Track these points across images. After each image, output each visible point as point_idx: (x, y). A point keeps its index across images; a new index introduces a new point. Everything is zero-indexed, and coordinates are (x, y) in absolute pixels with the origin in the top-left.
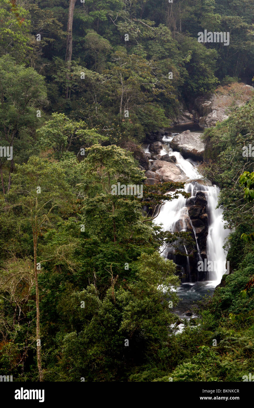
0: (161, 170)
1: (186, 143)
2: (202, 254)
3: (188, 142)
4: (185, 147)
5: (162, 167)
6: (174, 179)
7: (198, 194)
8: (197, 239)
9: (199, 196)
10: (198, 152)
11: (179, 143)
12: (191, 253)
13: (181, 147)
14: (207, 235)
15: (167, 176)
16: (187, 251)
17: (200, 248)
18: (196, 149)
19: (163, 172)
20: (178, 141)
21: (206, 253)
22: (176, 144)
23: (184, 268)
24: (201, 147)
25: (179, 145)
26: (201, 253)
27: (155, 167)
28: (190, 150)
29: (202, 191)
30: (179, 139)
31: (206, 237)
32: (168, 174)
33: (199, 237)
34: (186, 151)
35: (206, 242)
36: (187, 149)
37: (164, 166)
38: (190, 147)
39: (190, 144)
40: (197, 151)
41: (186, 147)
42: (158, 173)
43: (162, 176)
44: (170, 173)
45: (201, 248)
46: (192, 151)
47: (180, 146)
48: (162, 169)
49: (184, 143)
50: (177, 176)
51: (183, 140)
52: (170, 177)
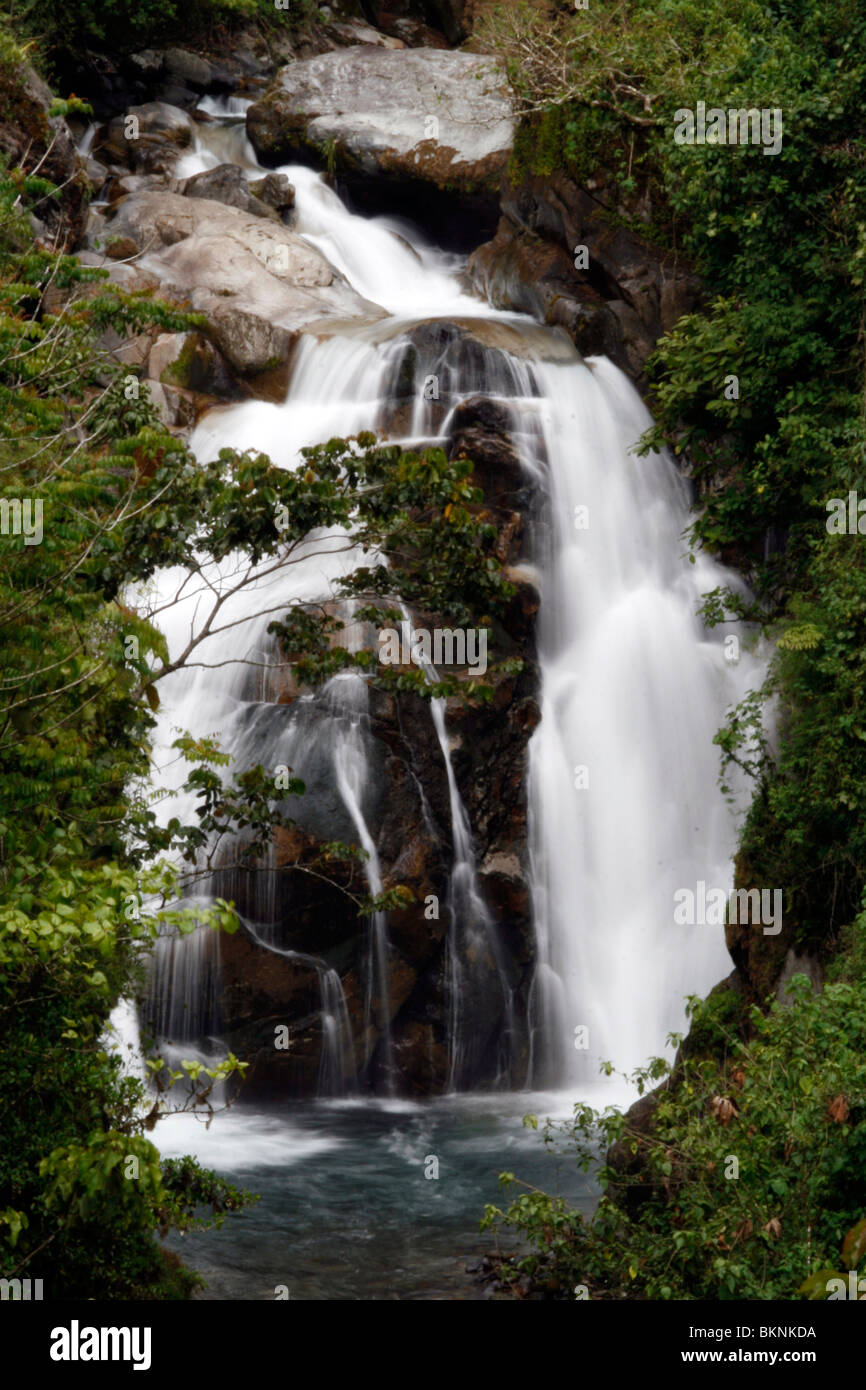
0: (177, 254)
1: (368, 108)
2: (487, 870)
3: (383, 97)
4: (360, 128)
5: (184, 236)
6: (282, 313)
7: (465, 417)
8: (454, 754)
9: (471, 431)
10: (456, 160)
11: (314, 104)
12: (404, 855)
13: (334, 133)
14: (529, 733)
15: (226, 294)
16: (375, 837)
17: (473, 828)
18: (447, 141)
19: (191, 267)
20: (306, 91)
21: (524, 862)
22: (297, 109)
23: (341, 974)
24: (481, 126)
25: (316, 121)
26: (479, 862)
27: (130, 229)
28: (402, 148)
29: (498, 398)
30: (316, 82)
31: (525, 744)
32: (233, 276)
33: (466, 742)
34: (370, 158)
35: (522, 787)
36: (378, 142)
37: (205, 226)
38: (395, 130)
39: (399, 112)
40: (452, 152)
41: (372, 130)
42: (159, 271)
43: (189, 292)
44: (250, 275)
45: (482, 827)
46: (411, 154)
47: (325, 123)
48: (188, 247)
49: (355, 108)
50: (304, 298)
51: (348, 88)
52: (252, 301)
